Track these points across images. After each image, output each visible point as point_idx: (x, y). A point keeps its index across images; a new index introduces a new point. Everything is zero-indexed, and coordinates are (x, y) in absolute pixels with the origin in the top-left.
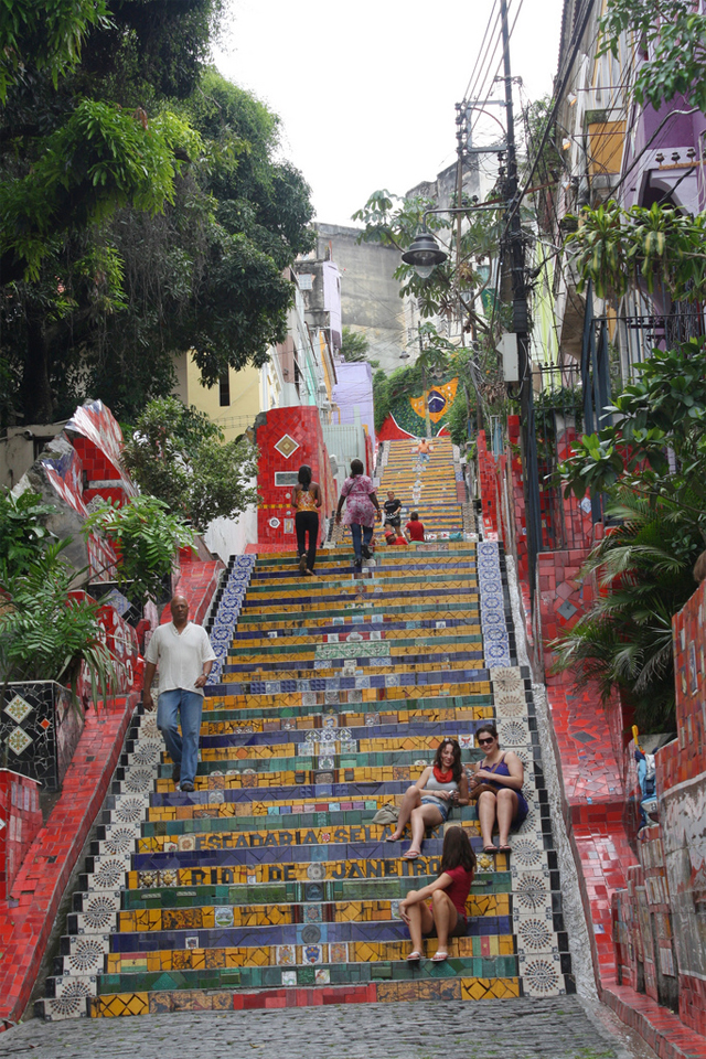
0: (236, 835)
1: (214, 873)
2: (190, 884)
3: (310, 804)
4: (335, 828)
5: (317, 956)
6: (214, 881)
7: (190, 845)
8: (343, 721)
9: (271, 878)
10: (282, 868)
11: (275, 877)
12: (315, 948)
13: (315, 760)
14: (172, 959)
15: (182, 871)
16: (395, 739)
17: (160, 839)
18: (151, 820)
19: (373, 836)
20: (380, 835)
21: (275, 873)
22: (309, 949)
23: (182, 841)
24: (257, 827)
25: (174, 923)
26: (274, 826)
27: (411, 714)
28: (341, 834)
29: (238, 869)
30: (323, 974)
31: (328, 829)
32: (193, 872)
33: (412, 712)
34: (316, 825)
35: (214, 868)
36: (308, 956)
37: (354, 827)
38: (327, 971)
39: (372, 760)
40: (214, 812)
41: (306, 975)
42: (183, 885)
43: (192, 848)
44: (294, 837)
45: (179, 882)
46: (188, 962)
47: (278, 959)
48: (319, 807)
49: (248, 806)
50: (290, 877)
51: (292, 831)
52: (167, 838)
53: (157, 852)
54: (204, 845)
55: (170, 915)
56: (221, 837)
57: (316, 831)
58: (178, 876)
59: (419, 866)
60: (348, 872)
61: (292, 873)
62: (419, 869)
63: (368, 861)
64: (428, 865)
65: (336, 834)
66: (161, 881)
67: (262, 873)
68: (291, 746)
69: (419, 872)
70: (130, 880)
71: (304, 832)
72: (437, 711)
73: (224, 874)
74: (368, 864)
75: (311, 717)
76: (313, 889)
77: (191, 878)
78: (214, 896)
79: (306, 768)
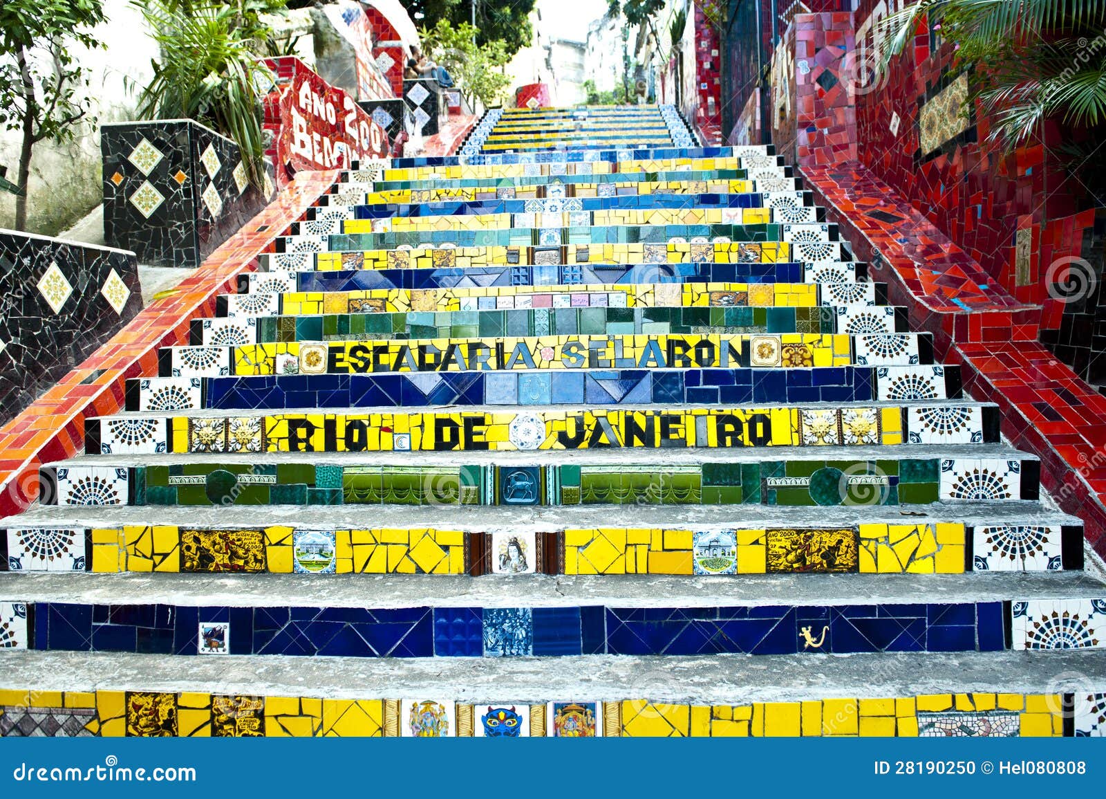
0: (395, 345)
3: (525, 294)
4: (563, 338)
8: (571, 191)
9: (439, 444)
10: (460, 422)
11: (447, 437)
13: (536, 235)
16: (640, 212)
20: (639, 353)
21: (447, 431)
23: (306, 352)
25: (206, 557)
26: (462, 331)
27: (654, 188)
28: (574, 350)
29: (376, 415)
31: (549, 340)
32: (294, 424)
33: (654, 185)
34: (531, 332)
35: (330, 411)
37: (594, 337)
39: (611, 236)
44: (494, 352)
45: (266, 442)
48: (537, 300)
49: (431, 294)
50: (476, 439)
51: (491, 342)
54: (341, 360)
55: (197, 540)
56: (371, 348)
57: (531, 342)
58: (263, 429)
59: (729, 428)
60: (588, 434)
61: (480, 433)
62: (729, 434)
63: (629, 414)
64: (746, 427)
65: (567, 349)
66: (231, 438)
67: (422, 431)
68: (506, 217)
69: (728, 439)
70: (175, 433)
71: (510, 344)
72: (684, 184)
73: (349, 430)
74: (630, 421)
75: (534, 187)
76: (517, 479)
77: (287, 435)
78: (314, 485)
79: (523, 244)
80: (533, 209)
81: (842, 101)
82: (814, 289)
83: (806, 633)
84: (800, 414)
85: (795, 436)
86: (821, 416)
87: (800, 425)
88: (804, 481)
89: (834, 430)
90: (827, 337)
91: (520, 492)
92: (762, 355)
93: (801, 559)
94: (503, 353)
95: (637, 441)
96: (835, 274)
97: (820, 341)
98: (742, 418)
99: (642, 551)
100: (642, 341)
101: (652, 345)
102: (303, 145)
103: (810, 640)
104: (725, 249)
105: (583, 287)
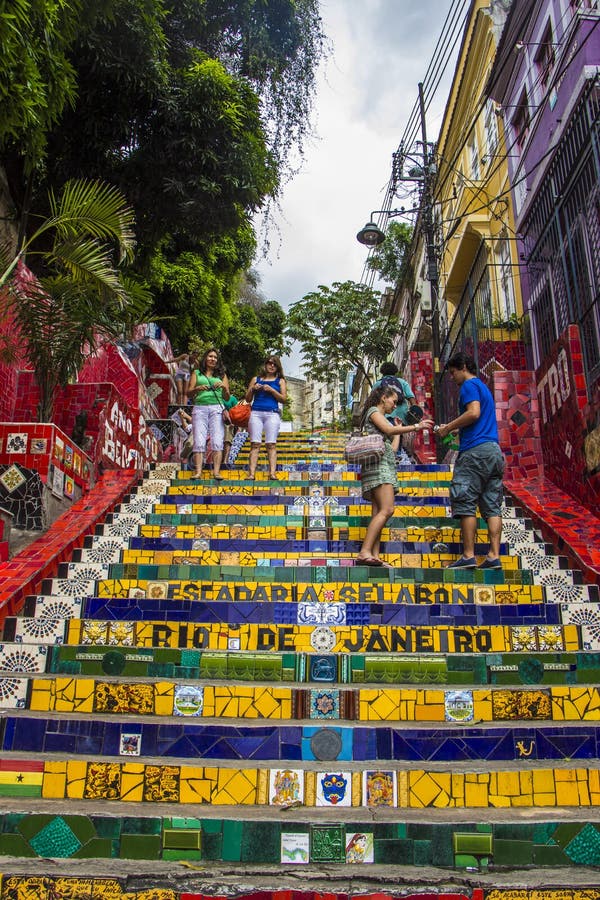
0: (218, 585)
1: (183, 631)
2: (149, 644)
3: (305, 558)
4: (341, 585)
5: (341, 791)
6: (183, 642)
7: (161, 593)
8: (328, 492)
9: (261, 646)
10: (276, 632)
11: (266, 642)
12: (340, 778)
13: (306, 519)
14: (87, 779)
15: (140, 625)
17: (125, 583)
18: (125, 562)
19: (387, 597)
20: (395, 597)
21: (266, 637)
22: (328, 778)
23: (152, 587)
24: (242, 578)
25: (112, 702)
26: (265, 579)
28: (348, 593)
29: (216, 627)
30: (360, 844)
31: (330, 586)
32: (157, 628)
34: (314, 580)
35: (184, 624)
36: (327, 791)
37: (363, 585)
38: (369, 836)
40: (196, 561)
41: (329, 840)
42: (140, 645)
43: (163, 597)
44: (289, 593)
45: (136, 640)
46: (114, 785)
47: (273, 793)
48: (315, 562)
49: (235, 555)
50: (287, 643)
51: (288, 586)
52: (134, 582)
53: (119, 597)
54: (178, 594)
55: (107, 690)
56: (199, 586)
57: (317, 587)
58: (135, 631)
59: (463, 639)
60: (366, 642)
61: (290, 639)
62: (463, 643)
63: (394, 628)
64: (474, 638)
65: (342, 592)
66: (112, 636)
67: (249, 637)
68: (281, 507)
69: (462, 647)
70: (71, 631)
71: (302, 587)
72: (416, 490)
73: (197, 634)
74: (394, 633)
75: (299, 488)
76: (322, 664)
77: (151, 635)
78: (179, 665)
79: (298, 525)
80: (301, 504)
81: (530, 433)
82: (516, 559)
83: (520, 745)
84: (511, 631)
85: (508, 645)
86: (524, 632)
87: (510, 637)
88: (514, 668)
89: (533, 641)
90: (526, 588)
91: (323, 673)
92: (482, 599)
93: (515, 710)
94: (297, 593)
95: (400, 648)
96: (530, 551)
97: (522, 590)
98: (471, 632)
99: (411, 705)
100: (397, 587)
101: (403, 591)
102: (109, 450)
103: (523, 751)
104: (450, 533)
105: (349, 554)
